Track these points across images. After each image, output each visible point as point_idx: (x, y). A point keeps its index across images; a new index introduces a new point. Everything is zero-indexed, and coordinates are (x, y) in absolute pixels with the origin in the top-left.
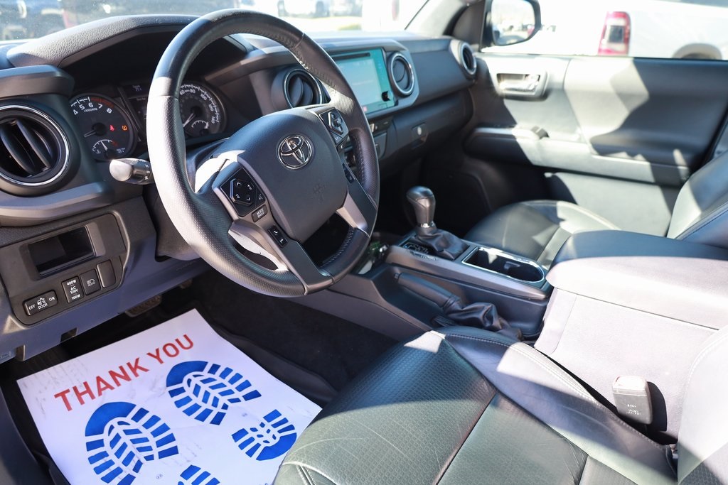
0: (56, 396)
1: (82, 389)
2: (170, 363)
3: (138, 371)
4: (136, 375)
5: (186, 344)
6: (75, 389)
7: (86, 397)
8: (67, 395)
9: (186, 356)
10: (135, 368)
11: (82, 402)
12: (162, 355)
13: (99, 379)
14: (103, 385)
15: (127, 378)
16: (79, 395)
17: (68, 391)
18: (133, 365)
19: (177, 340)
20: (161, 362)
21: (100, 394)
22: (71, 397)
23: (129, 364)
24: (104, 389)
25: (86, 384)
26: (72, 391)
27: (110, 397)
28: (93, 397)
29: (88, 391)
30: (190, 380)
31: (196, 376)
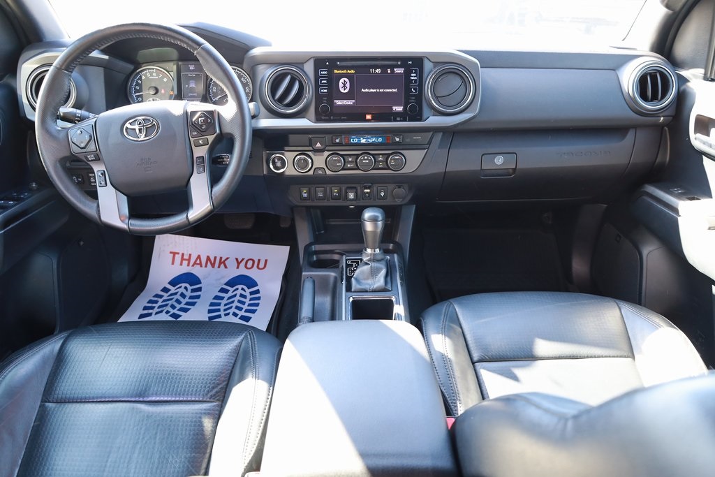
0: (171, 253)
1: (186, 257)
2: (242, 271)
3: (222, 265)
4: (219, 267)
5: (261, 265)
6: (183, 255)
7: (185, 263)
8: (176, 255)
9: (253, 274)
10: (223, 262)
11: (181, 264)
12: (243, 264)
13: (199, 257)
14: (198, 262)
15: (213, 265)
16: (183, 259)
17: (178, 253)
18: (223, 260)
19: (259, 260)
20: (238, 268)
21: (193, 266)
22: (178, 258)
23: (221, 258)
24: (198, 264)
25: (190, 255)
26: (180, 255)
27: (197, 271)
28: (188, 265)
29: (189, 260)
30: (237, 289)
31: (243, 289)
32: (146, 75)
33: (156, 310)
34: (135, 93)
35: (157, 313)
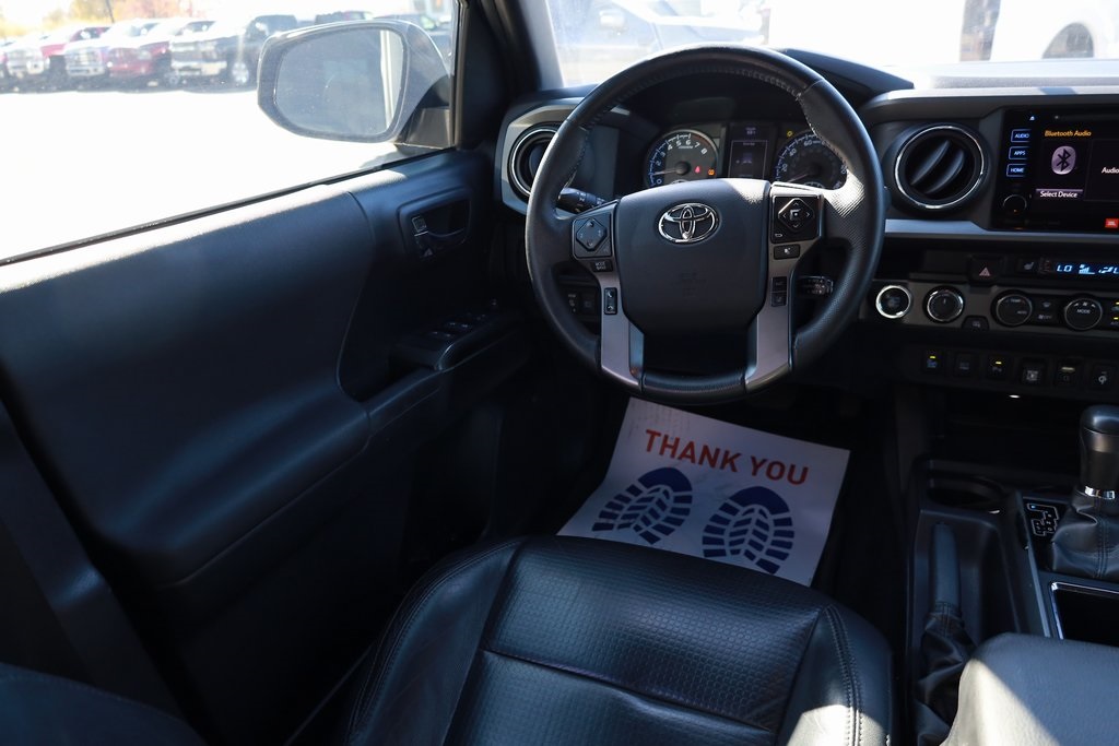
0: (648, 431)
1: (670, 442)
2: (762, 480)
3: (728, 466)
4: (722, 467)
5: (797, 476)
6: (666, 437)
7: (668, 451)
8: (656, 438)
9: (781, 488)
10: (729, 460)
11: (662, 453)
12: (763, 470)
13: (691, 445)
14: (689, 453)
15: (713, 463)
16: (665, 445)
17: (659, 434)
18: (731, 455)
19: (793, 467)
20: (754, 473)
21: (680, 458)
22: (658, 441)
23: (727, 453)
24: (688, 457)
25: (677, 440)
26: (662, 438)
27: (686, 468)
28: (673, 455)
29: (674, 448)
30: (752, 511)
31: (761, 512)
32: (674, 144)
33: (619, 521)
34: (654, 171)
35: (621, 527)
